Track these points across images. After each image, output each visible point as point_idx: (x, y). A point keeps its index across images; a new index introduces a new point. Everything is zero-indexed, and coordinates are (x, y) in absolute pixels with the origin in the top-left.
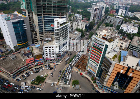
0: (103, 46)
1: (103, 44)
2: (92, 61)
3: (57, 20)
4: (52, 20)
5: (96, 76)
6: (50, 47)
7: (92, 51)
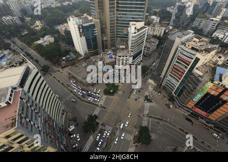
0: (192, 59)
4: (125, 24)
5: (174, 93)
6: (123, 57)
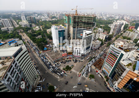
0: (119, 54)
1: (119, 52)
2: (108, 64)
3: (86, 32)
5: (109, 76)
6: (78, 49)
7: (109, 56)
